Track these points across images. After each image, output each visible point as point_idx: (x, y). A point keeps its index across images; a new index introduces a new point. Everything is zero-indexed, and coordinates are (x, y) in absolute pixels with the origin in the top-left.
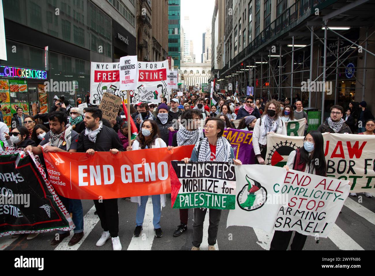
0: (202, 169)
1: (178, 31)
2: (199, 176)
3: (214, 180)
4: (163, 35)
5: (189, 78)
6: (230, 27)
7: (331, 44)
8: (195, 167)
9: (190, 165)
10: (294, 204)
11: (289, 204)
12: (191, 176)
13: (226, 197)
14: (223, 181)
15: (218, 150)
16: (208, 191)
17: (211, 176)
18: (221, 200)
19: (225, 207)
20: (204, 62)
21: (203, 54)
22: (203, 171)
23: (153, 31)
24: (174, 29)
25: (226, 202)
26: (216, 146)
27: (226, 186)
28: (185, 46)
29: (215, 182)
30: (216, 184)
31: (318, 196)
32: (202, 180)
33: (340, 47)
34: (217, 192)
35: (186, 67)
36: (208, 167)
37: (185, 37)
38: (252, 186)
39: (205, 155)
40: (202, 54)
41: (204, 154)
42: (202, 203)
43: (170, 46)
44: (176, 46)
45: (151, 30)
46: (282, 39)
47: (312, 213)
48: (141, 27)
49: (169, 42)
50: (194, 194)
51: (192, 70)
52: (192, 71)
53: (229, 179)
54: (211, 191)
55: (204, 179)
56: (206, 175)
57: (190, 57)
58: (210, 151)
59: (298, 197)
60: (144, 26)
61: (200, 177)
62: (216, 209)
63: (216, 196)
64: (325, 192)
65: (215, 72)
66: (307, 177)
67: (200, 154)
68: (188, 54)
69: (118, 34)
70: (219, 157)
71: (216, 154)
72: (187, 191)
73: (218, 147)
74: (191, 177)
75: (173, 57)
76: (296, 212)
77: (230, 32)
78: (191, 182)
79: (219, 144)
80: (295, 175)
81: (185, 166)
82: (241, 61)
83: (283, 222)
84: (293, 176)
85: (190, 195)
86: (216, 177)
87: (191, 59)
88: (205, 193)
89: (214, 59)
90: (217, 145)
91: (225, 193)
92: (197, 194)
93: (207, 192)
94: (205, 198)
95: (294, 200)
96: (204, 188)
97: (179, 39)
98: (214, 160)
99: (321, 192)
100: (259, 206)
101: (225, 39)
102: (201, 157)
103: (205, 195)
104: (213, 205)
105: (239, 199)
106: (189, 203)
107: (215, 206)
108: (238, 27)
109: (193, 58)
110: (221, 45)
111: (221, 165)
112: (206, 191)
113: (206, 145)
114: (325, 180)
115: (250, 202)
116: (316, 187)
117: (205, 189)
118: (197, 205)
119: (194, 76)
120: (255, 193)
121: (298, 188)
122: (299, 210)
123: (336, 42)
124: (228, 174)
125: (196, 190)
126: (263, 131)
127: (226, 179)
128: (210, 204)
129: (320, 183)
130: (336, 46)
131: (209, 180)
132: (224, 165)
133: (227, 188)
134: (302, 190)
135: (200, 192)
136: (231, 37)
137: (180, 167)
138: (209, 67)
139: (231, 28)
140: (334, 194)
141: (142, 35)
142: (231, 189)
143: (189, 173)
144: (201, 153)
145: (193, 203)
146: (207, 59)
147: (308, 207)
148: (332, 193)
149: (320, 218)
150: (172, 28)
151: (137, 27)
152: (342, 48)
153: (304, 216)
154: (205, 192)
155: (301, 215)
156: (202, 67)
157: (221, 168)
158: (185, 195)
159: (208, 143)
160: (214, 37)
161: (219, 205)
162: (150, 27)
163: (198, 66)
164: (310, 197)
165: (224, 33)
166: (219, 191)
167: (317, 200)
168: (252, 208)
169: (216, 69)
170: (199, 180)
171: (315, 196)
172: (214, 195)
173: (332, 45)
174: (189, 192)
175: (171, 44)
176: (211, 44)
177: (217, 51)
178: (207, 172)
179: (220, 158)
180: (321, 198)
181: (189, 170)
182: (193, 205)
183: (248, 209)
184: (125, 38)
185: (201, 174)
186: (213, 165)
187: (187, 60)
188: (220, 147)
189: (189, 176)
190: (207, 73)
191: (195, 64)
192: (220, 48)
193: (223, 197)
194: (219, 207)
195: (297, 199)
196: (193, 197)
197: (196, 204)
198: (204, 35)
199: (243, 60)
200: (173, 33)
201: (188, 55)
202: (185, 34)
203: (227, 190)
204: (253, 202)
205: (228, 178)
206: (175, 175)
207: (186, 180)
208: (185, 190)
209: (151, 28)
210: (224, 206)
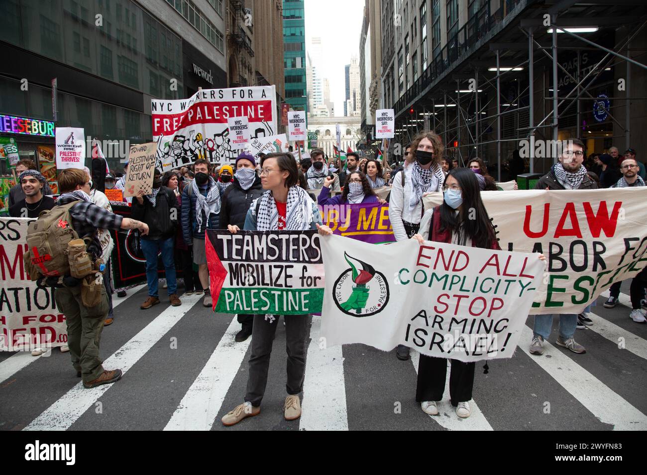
0: (261, 245)
1: (302, 63)
2: (256, 258)
3: (284, 264)
4: (274, 68)
5: (325, 143)
6: (391, 49)
7: (566, 63)
8: (248, 241)
9: (240, 237)
10: (444, 307)
11: (435, 308)
12: (242, 257)
13: (308, 293)
14: (302, 265)
15: (289, 209)
16: (276, 285)
17: (280, 259)
18: (300, 299)
19: (307, 309)
20: (348, 115)
21: (346, 101)
22: (263, 248)
23: (256, 61)
24: (295, 59)
25: (309, 301)
26: (286, 204)
27: (306, 275)
28: (315, 89)
29: (288, 269)
30: (289, 271)
31: (489, 289)
32: (262, 267)
33: (582, 67)
34: (291, 286)
35: (318, 123)
36: (273, 240)
37: (314, 74)
38: (359, 273)
39: (268, 222)
40: (344, 102)
41: (267, 219)
42: (265, 306)
43: (289, 88)
44: (300, 88)
45: (253, 59)
46: (479, 58)
47: (482, 321)
48: (235, 54)
49: (286, 82)
50: (251, 289)
51: (329, 129)
52: (328, 132)
53: (312, 260)
54: (281, 285)
55: (266, 265)
56: (270, 257)
57: (325, 106)
58: (276, 214)
59: (451, 293)
60: (240, 52)
61: (259, 261)
62: (291, 314)
63: (290, 293)
64: (500, 280)
65: (368, 129)
66: (460, 252)
67: (259, 220)
68: (320, 101)
69: (194, 65)
70: (292, 223)
71: (286, 218)
72: (238, 284)
73: (289, 205)
74: (242, 260)
75: (294, 106)
76: (452, 322)
77: (391, 60)
78: (243, 268)
79: (292, 200)
80: (436, 251)
81: (232, 240)
82: (409, 105)
83: (428, 339)
84: (433, 254)
85: (243, 291)
86: (288, 260)
87: (327, 110)
88: (270, 290)
89: (366, 109)
90: (289, 200)
91: (306, 287)
92: (256, 291)
93: (273, 287)
94: (271, 297)
95: (444, 299)
96: (267, 281)
97: (304, 77)
98: (284, 229)
99: (493, 281)
100: (377, 310)
101: (382, 72)
102: (262, 225)
103: (270, 292)
104: (285, 309)
105: (336, 295)
106: (243, 305)
107: (290, 309)
108: (403, 50)
109: (329, 110)
110: (376, 83)
111: (296, 236)
112: (272, 285)
113: (269, 203)
114: (496, 256)
115: (359, 300)
116: (481, 272)
117: (269, 282)
118: (257, 309)
119: (332, 139)
120: (367, 284)
121: (447, 276)
122: (456, 317)
123: (574, 59)
124: (309, 252)
125: (254, 284)
126: (412, 196)
127: (307, 262)
128: (281, 307)
129: (488, 264)
130: (575, 65)
131: (275, 267)
132: (302, 236)
133: (310, 277)
134: (456, 280)
135: (261, 286)
136: (392, 68)
137: (222, 240)
138: (357, 122)
139: (392, 51)
140: (517, 282)
141: (238, 67)
142: (315, 278)
143: (239, 252)
144: (262, 218)
145: (249, 305)
146: (355, 110)
147: (473, 311)
148: (515, 281)
149: (498, 329)
150: (291, 58)
151: (228, 54)
152: (586, 69)
153: (468, 328)
154: (270, 287)
155: (461, 326)
156: (346, 123)
157: (296, 242)
158: (234, 291)
159: (273, 198)
160: (365, 70)
161: (297, 308)
162: (251, 54)
163: (339, 121)
164: (473, 291)
165: (380, 62)
166: (296, 283)
167: (489, 297)
168: (363, 312)
169: (369, 125)
170: (257, 266)
171: (483, 289)
172: (287, 291)
173: (568, 64)
174: (240, 286)
175: (289, 84)
176: (360, 83)
177: (370, 93)
178: (271, 252)
179: (293, 225)
180: (495, 292)
181: (239, 247)
182: (249, 309)
183: (356, 314)
184: (206, 73)
185: (260, 254)
186: (281, 236)
187: (319, 113)
188: (294, 204)
189: (240, 258)
190: (354, 133)
191: (333, 118)
192: (376, 88)
193: (303, 294)
194: (296, 311)
195: (448, 297)
196: (248, 294)
197: (254, 308)
198: (347, 69)
199: (413, 102)
200: (294, 65)
201: (321, 104)
202: (314, 68)
203: (309, 280)
204: (365, 301)
205: (309, 258)
206: (216, 255)
207: (234, 263)
208: (235, 281)
209: (254, 56)
210: (305, 308)
